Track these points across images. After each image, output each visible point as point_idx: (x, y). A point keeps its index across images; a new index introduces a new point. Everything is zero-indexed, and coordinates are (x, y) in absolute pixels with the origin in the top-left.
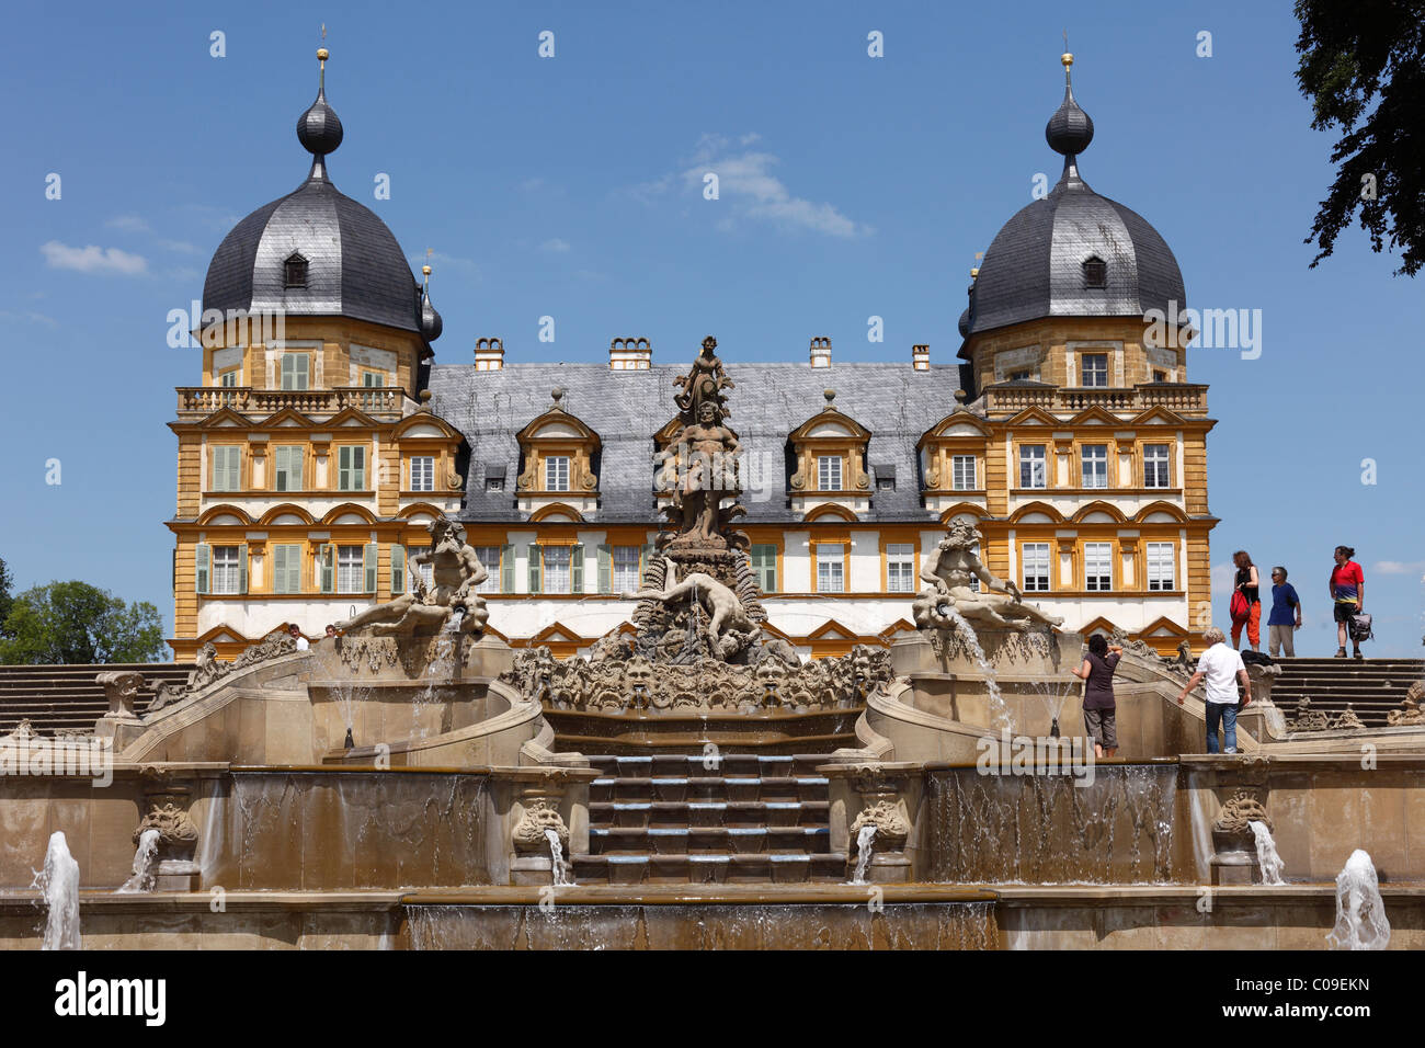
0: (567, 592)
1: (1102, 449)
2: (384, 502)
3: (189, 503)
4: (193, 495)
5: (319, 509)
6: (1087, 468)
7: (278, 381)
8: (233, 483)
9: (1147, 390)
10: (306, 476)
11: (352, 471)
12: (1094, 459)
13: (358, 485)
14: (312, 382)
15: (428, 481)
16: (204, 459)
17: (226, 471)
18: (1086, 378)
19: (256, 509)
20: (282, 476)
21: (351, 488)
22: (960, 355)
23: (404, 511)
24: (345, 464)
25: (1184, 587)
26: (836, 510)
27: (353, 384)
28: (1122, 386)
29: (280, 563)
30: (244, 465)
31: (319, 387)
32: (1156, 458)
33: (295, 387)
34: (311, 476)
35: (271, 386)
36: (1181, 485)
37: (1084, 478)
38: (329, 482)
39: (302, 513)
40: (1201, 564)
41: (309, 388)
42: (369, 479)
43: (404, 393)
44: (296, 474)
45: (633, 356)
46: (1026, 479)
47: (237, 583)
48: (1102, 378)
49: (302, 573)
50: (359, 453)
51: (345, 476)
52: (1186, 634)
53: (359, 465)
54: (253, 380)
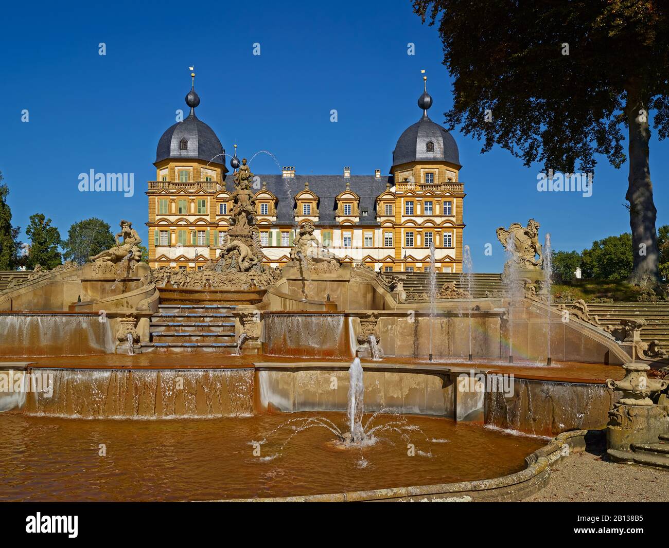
0: (267, 245)
1: (431, 202)
2: (212, 217)
3: (152, 217)
4: (153, 215)
5: (192, 219)
6: (426, 209)
7: (179, 179)
8: (165, 211)
9: (445, 184)
10: (188, 209)
11: (201, 207)
12: (428, 206)
13: (204, 212)
14: (189, 180)
15: (225, 211)
16: (157, 203)
17: (163, 207)
18: (427, 181)
19: (173, 219)
20: (180, 209)
21: (202, 213)
22: (390, 173)
23: (218, 220)
24: (199, 206)
25: (455, 246)
26: (348, 221)
27: (202, 180)
28: (438, 183)
29: (180, 236)
30: (169, 206)
31: (191, 181)
32: (447, 206)
33: (184, 181)
34: (189, 209)
35: (177, 181)
36: (454, 214)
37: (425, 212)
38: (195, 211)
39: (187, 220)
40: (460, 239)
41: (188, 181)
42: (207, 210)
43: (217, 183)
44: (185, 208)
45: (289, 172)
46: (407, 212)
47: (167, 242)
48: (432, 181)
49: (187, 239)
50: (204, 202)
51: (199, 209)
52: (455, 260)
53: (204, 206)
54: (171, 179)
